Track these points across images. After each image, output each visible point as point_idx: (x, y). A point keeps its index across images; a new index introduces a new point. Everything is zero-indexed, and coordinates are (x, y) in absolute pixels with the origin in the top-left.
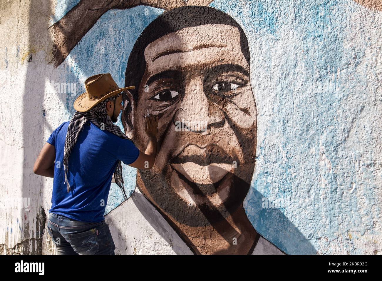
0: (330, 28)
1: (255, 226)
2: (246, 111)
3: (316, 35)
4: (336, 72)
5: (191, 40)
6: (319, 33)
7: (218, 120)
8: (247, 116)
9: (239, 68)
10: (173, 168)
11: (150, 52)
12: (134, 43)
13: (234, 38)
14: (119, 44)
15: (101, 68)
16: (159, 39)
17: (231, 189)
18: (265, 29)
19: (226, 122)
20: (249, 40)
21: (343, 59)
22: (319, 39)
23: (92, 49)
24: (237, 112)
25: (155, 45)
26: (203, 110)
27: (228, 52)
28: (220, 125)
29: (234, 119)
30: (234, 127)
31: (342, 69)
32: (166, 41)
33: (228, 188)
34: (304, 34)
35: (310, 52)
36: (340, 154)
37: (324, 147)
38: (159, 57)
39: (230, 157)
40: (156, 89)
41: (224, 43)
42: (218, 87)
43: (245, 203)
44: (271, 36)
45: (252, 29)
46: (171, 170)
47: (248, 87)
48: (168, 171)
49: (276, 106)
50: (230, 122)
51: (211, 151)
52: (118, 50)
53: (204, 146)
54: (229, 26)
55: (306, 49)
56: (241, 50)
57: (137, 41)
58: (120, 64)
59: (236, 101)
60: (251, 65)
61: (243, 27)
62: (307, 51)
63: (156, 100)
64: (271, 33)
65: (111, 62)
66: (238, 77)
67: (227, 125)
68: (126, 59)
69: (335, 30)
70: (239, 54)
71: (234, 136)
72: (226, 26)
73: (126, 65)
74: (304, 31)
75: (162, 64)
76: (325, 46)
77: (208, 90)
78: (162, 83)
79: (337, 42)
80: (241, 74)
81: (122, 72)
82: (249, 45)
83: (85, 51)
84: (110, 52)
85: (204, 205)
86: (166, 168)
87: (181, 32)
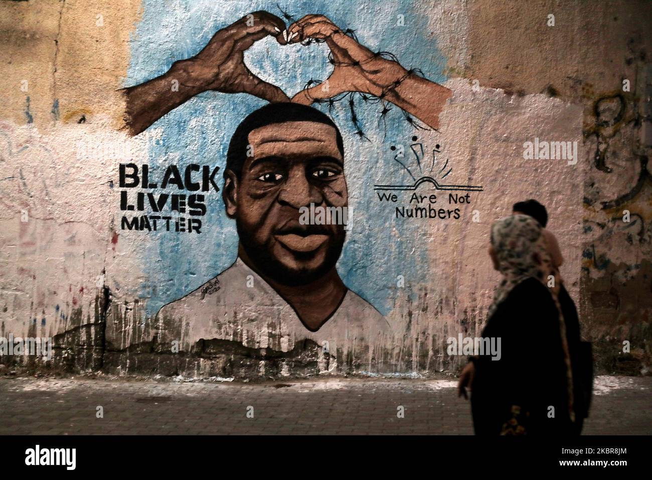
1: (344, 282)
2: (340, 194)
3: (393, 140)
7: (317, 200)
8: (340, 198)
9: (335, 160)
10: (276, 239)
11: (254, 137)
12: (236, 127)
13: (331, 136)
14: (219, 125)
15: (197, 146)
16: (263, 127)
17: (326, 254)
23: (184, 125)
24: (333, 194)
25: (259, 132)
26: (304, 192)
27: (326, 146)
32: (271, 130)
33: (324, 254)
34: (384, 139)
36: (405, 227)
37: (394, 222)
38: (263, 143)
40: (260, 171)
41: (323, 138)
42: (318, 173)
43: (337, 264)
45: (346, 130)
46: (274, 240)
47: (341, 176)
48: (272, 241)
49: (362, 191)
52: (218, 131)
54: (327, 125)
56: (336, 146)
57: (239, 126)
58: (221, 144)
59: (332, 186)
60: (345, 159)
61: (339, 128)
63: (261, 180)
65: (209, 141)
66: (334, 167)
68: (227, 141)
70: (335, 149)
72: (325, 125)
74: (383, 137)
75: (267, 150)
77: (308, 176)
78: (267, 167)
80: (336, 165)
81: (223, 152)
82: (344, 143)
83: (176, 125)
84: (208, 132)
85: (304, 268)
86: (269, 240)
87: (285, 124)
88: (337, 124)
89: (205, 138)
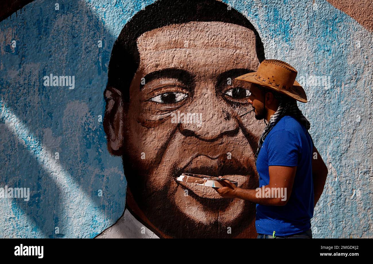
0: (337, 44)
3: (326, 49)
4: (341, 86)
5: (200, 37)
6: (329, 48)
7: (232, 129)
8: (262, 124)
10: (178, 183)
11: (146, 43)
12: (121, 29)
13: (248, 42)
15: (65, 54)
16: (159, 29)
18: (280, 37)
19: (241, 130)
20: (264, 46)
21: (347, 74)
22: (328, 53)
23: (47, 25)
24: (252, 120)
25: (152, 35)
26: (215, 117)
27: (243, 56)
28: (234, 133)
29: (249, 128)
30: (248, 135)
31: (346, 84)
32: (168, 33)
34: (316, 47)
35: (320, 64)
36: (343, 163)
39: (244, 168)
41: (239, 45)
42: (233, 92)
44: (286, 45)
45: (267, 35)
46: (175, 185)
48: (172, 186)
50: (245, 131)
51: (224, 162)
52: (95, 33)
53: (216, 157)
54: (244, 27)
55: (317, 62)
56: (256, 55)
57: (125, 27)
58: (99, 53)
61: (259, 31)
62: (318, 63)
63: (156, 102)
64: (286, 42)
65: (83, 48)
67: (241, 134)
68: (109, 48)
69: (341, 46)
70: (255, 59)
71: (248, 145)
72: (241, 27)
73: (110, 55)
74: (315, 44)
75: (164, 60)
76: (333, 60)
79: (343, 58)
81: (103, 64)
82: (265, 51)
83: (34, 25)
84: (81, 34)
85: (216, 222)
86: (168, 184)
87: (188, 25)
88: (256, 26)
89: (76, 45)
